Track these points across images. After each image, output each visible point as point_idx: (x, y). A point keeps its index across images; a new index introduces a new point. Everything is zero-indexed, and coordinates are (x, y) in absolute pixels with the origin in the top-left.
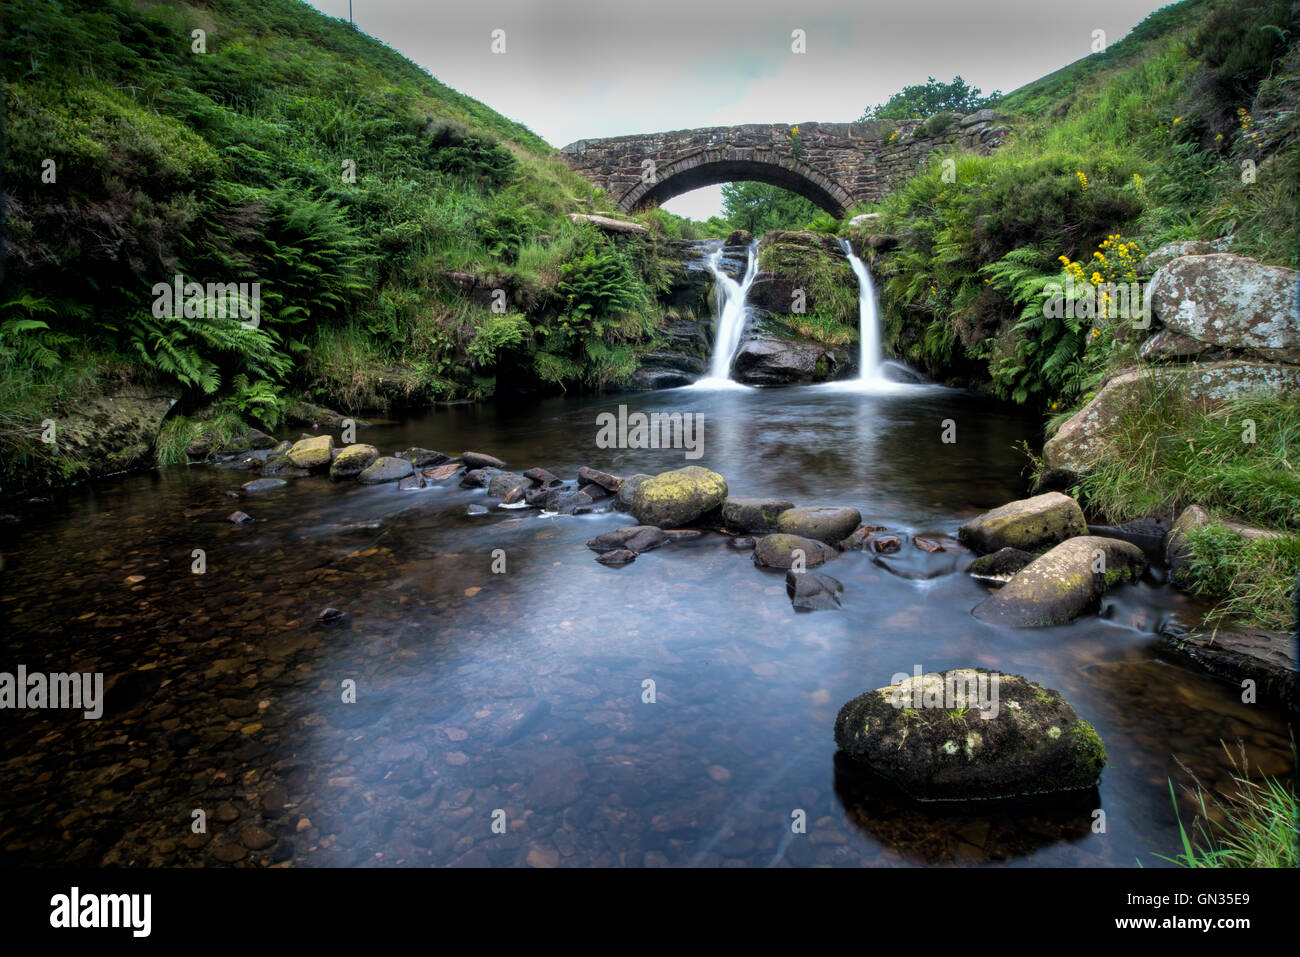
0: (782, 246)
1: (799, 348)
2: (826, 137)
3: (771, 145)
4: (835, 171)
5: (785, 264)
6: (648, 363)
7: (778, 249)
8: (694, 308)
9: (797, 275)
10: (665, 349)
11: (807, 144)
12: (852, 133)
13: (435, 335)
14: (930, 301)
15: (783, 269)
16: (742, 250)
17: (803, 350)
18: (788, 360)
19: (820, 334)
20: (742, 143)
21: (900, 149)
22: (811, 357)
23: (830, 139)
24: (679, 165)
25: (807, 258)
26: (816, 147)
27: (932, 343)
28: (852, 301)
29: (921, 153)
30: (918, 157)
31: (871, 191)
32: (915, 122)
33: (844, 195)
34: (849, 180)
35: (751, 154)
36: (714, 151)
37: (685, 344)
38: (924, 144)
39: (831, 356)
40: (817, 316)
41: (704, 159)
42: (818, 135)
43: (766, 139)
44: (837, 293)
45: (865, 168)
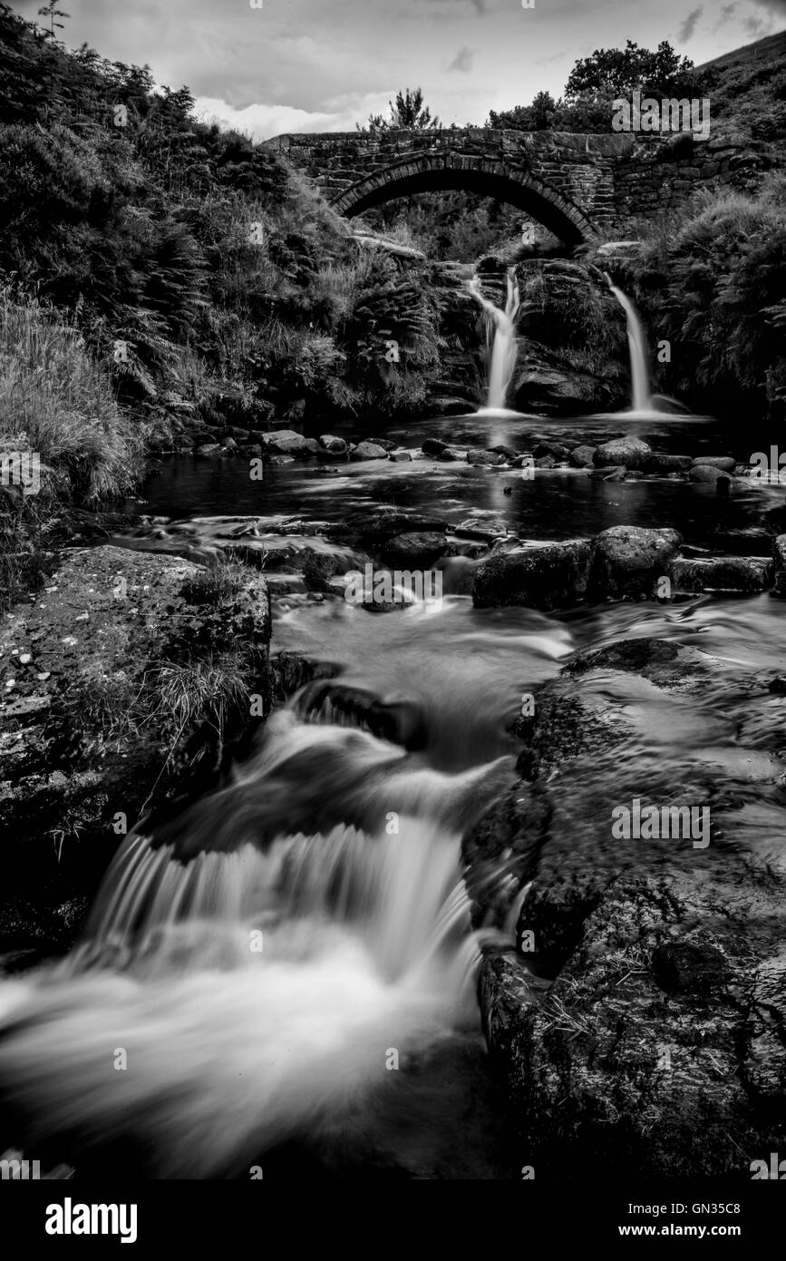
0: (552, 277)
1: (577, 379)
2: (562, 149)
3: (501, 154)
4: (571, 187)
5: (557, 296)
6: (437, 390)
7: (548, 280)
8: (463, 338)
9: (567, 307)
10: (445, 378)
11: (541, 155)
12: (590, 147)
13: (251, 355)
14: (706, 337)
15: (554, 301)
16: (501, 278)
17: (581, 381)
18: (570, 389)
19: (591, 366)
20: (469, 150)
21: (643, 168)
22: (589, 388)
23: (566, 152)
24: (396, 171)
25: (579, 291)
26: (550, 159)
27: (703, 377)
28: (620, 334)
29: (665, 175)
30: (661, 179)
31: (608, 212)
32: (659, 140)
33: (580, 216)
34: (585, 199)
35: (478, 163)
36: (437, 157)
37: (462, 373)
38: (668, 165)
39: (607, 387)
40: (588, 350)
41: (425, 166)
42: (553, 146)
43: (494, 147)
44: (608, 326)
45: (603, 186)
